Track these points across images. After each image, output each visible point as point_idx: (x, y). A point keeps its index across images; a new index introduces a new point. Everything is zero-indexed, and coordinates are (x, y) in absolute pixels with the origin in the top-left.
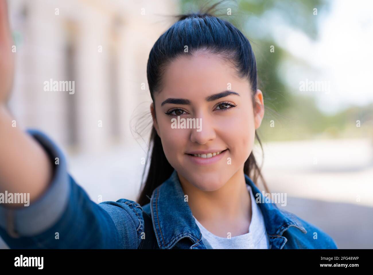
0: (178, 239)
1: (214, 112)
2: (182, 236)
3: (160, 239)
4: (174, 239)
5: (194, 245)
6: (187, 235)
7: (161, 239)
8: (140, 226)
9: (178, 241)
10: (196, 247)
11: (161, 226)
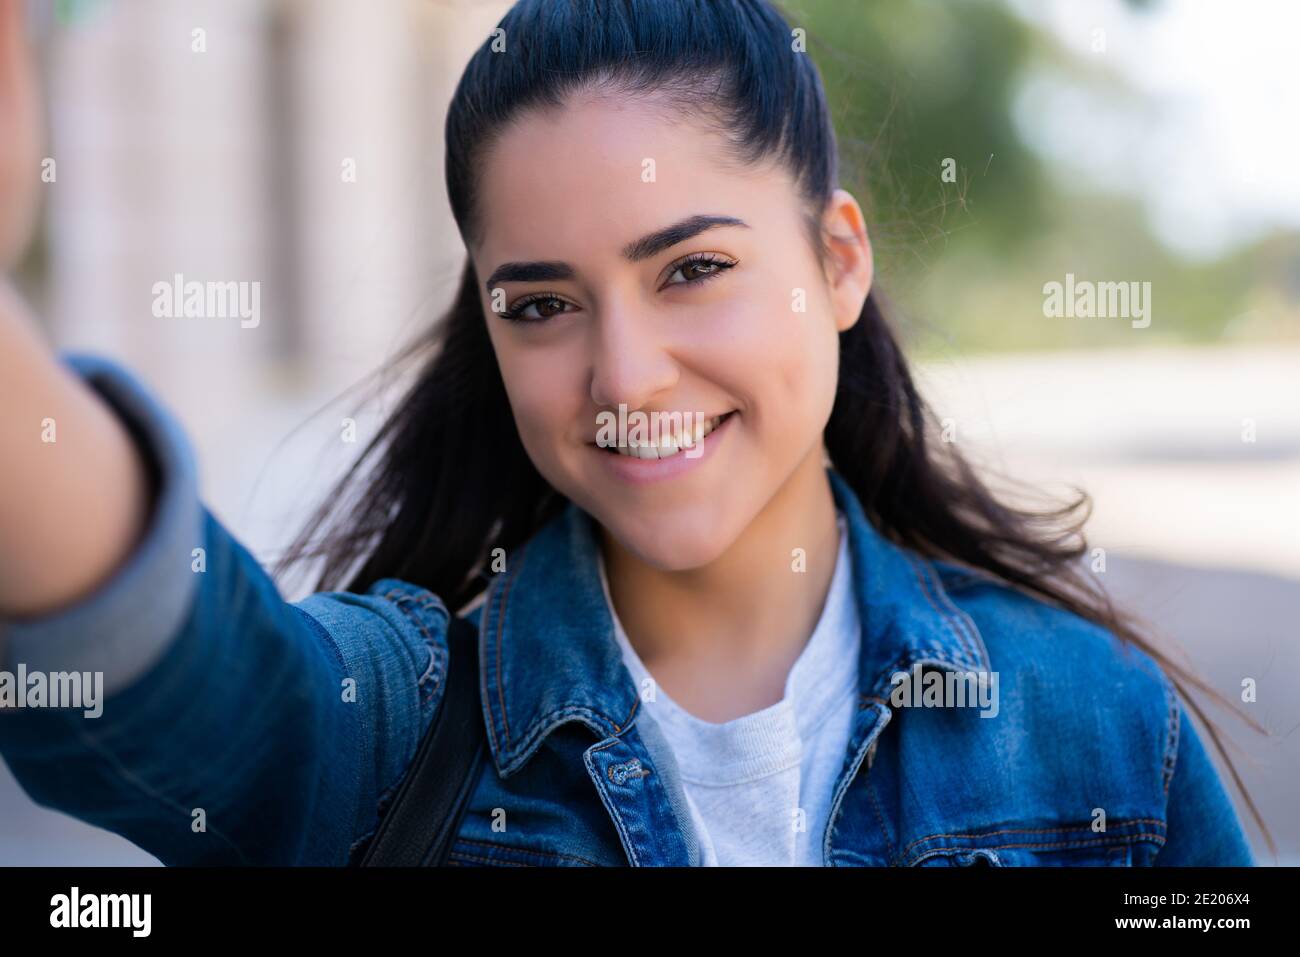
0: (547, 727)
1: (663, 293)
2: (561, 716)
3: (495, 723)
4: (537, 727)
5: (598, 745)
6: (577, 713)
7: (501, 725)
8: (430, 669)
9: (546, 733)
10: (606, 750)
11: (506, 679)
